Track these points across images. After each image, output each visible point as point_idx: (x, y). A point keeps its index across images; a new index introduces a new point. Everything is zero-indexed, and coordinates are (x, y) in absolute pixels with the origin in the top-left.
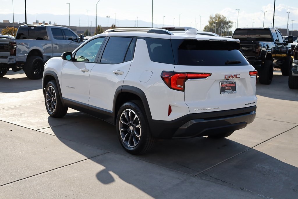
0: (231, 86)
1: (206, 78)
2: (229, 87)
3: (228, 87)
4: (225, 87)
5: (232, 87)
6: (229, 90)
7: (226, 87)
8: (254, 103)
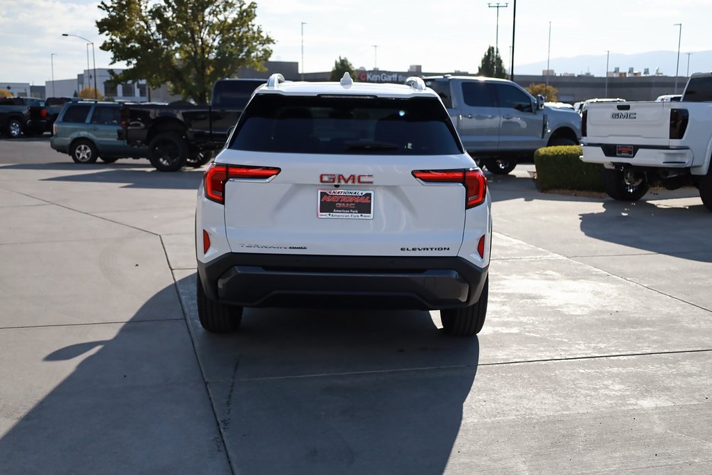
0: (356, 202)
1: (270, 178)
2: (349, 203)
3: (346, 203)
4: (333, 203)
5: (358, 204)
6: (347, 211)
7: (339, 202)
8: (445, 249)
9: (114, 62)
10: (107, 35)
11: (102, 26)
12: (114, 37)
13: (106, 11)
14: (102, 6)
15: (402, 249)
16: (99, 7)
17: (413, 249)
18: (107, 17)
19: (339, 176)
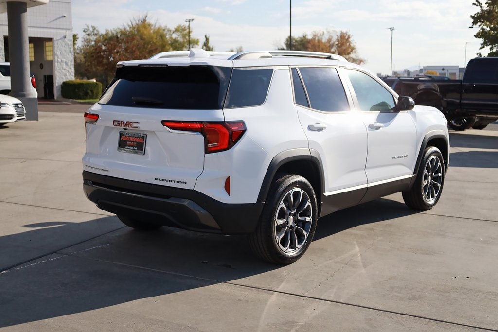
0: (137, 141)
1: (96, 123)
2: (133, 142)
3: (132, 142)
4: (126, 141)
5: (138, 143)
6: (132, 148)
7: (129, 141)
8: (183, 182)
9: (484, 47)
10: (479, 26)
11: (476, 19)
12: (485, 27)
13: (479, 7)
14: (476, 3)
15: (156, 179)
16: (473, 4)
17: (163, 180)
18: (480, 11)
19: (122, 122)
